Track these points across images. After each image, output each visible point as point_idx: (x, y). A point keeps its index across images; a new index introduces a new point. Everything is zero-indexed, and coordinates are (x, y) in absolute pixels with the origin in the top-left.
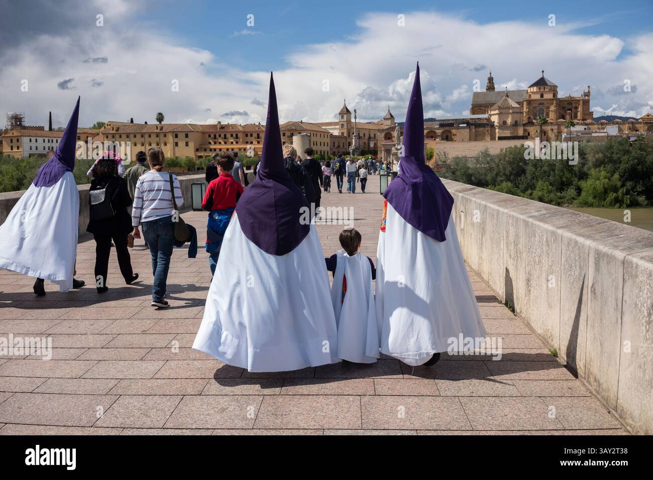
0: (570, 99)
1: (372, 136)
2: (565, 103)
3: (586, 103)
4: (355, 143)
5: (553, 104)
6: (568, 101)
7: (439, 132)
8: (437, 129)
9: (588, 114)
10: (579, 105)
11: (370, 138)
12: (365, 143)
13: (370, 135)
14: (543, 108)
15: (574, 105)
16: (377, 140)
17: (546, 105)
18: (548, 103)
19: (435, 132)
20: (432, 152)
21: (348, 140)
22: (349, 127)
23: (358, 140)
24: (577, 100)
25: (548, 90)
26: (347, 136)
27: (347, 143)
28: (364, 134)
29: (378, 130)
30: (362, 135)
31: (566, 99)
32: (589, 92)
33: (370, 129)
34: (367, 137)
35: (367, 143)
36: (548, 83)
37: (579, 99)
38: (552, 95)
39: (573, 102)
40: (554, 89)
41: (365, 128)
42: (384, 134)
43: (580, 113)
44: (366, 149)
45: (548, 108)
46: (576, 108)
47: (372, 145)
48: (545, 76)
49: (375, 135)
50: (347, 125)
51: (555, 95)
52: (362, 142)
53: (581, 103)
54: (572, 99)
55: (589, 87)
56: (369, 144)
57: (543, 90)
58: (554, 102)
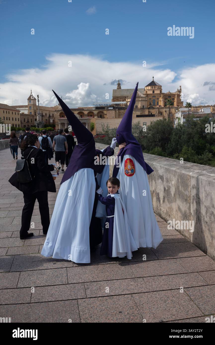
0: (169, 94)
1: (51, 115)
2: (167, 96)
3: (179, 96)
4: (39, 119)
5: (161, 96)
6: (169, 95)
7: (96, 112)
8: (94, 110)
9: (180, 103)
10: (175, 97)
11: (50, 116)
12: (46, 120)
13: (50, 114)
14: (155, 99)
15: (172, 97)
16: (55, 118)
17: (157, 97)
18: (158, 96)
19: (93, 113)
20: (93, 126)
21: (35, 118)
22: (35, 109)
23: (41, 117)
24: (174, 94)
25: (157, 88)
26: (34, 115)
27: (34, 119)
28: (46, 114)
29: (55, 111)
30: (44, 114)
31: (167, 94)
32: (181, 89)
33: (49, 111)
34: (48, 116)
35: (48, 120)
36: (157, 84)
37: (175, 94)
38: (160, 91)
39: (171, 96)
40: (160, 88)
41: (46, 110)
42: (59, 113)
43: (176, 102)
44: (48, 124)
45: (158, 99)
46: (174, 99)
47: (51, 121)
48: (154, 80)
49: (53, 114)
50: (34, 107)
51: (161, 91)
52: (44, 119)
53: (176, 96)
54: (171, 94)
55: (180, 86)
56: (49, 120)
57: (154, 88)
58: (162, 95)
